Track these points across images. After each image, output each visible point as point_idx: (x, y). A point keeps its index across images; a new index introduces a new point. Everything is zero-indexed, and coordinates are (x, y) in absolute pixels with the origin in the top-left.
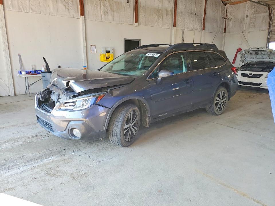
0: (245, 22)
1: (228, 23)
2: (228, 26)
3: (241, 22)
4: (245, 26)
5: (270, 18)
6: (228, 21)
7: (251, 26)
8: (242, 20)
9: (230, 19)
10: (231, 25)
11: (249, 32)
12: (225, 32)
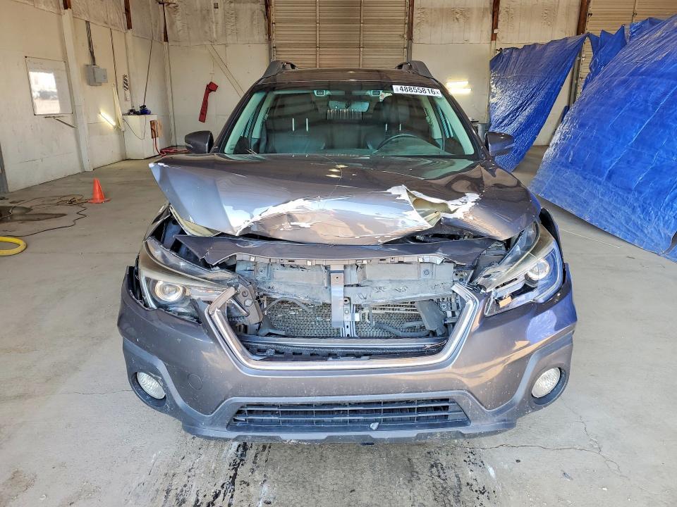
0: (214, 20)
1: (170, 16)
2: (173, 23)
3: (204, 19)
4: (214, 30)
5: (267, 15)
6: (168, 11)
7: (229, 32)
8: (204, 12)
9: (174, 7)
10: (179, 24)
11: (226, 45)
12: (166, 39)
